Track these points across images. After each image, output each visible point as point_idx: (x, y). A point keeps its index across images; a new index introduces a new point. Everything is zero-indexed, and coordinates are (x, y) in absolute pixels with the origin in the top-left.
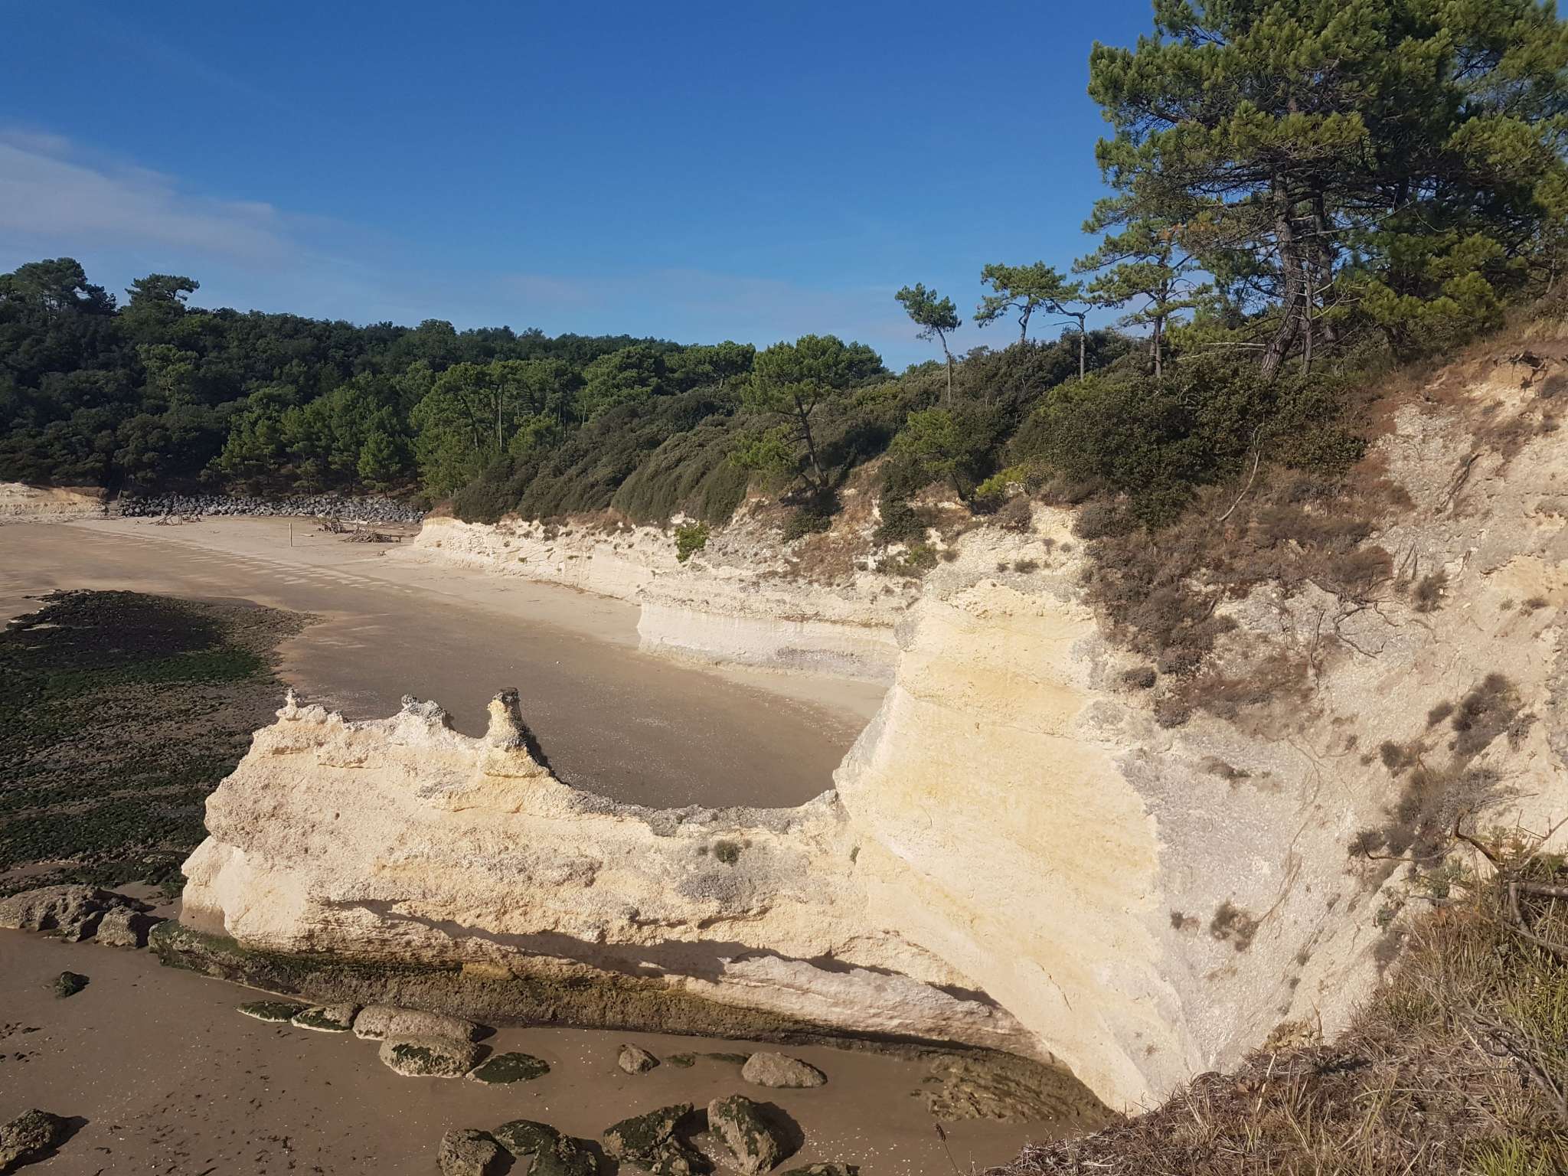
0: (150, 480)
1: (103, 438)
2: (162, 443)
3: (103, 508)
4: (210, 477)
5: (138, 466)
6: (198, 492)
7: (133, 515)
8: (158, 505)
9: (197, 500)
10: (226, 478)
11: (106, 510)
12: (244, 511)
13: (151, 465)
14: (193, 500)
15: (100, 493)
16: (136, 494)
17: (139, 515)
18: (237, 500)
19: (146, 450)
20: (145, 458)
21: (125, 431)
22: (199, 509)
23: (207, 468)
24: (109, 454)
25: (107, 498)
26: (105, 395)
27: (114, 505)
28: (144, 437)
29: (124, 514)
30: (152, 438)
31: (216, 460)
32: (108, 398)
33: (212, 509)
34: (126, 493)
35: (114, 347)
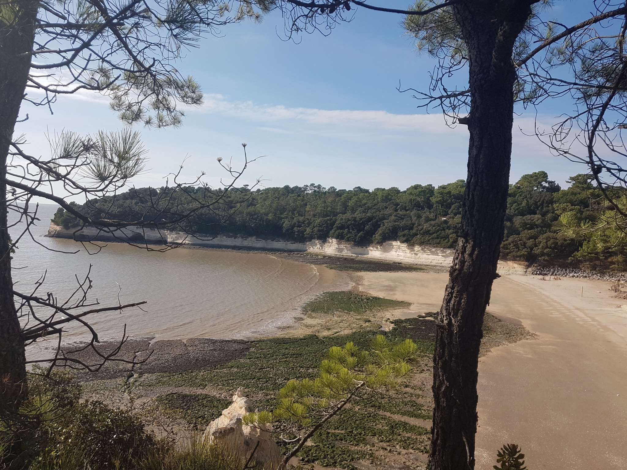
0: (547, 260)
1: (530, 243)
2: (553, 245)
3: (525, 270)
4: (573, 260)
5: (543, 254)
6: (567, 267)
7: (536, 274)
8: (548, 271)
9: (566, 270)
10: (580, 261)
11: (526, 272)
12: (586, 277)
13: (548, 255)
14: (564, 270)
15: (525, 264)
16: (540, 265)
17: (539, 275)
18: (584, 271)
19: (547, 247)
20: (545, 251)
21: (540, 240)
22: (565, 274)
23: (572, 257)
24: (532, 249)
25: (528, 266)
26: (536, 225)
27: (530, 269)
28: (546, 242)
29: (533, 274)
30: (549, 243)
31: (576, 253)
32: (537, 226)
33: (571, 275)
34: (536, 265)
35: (550, 205)
